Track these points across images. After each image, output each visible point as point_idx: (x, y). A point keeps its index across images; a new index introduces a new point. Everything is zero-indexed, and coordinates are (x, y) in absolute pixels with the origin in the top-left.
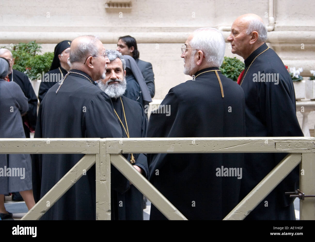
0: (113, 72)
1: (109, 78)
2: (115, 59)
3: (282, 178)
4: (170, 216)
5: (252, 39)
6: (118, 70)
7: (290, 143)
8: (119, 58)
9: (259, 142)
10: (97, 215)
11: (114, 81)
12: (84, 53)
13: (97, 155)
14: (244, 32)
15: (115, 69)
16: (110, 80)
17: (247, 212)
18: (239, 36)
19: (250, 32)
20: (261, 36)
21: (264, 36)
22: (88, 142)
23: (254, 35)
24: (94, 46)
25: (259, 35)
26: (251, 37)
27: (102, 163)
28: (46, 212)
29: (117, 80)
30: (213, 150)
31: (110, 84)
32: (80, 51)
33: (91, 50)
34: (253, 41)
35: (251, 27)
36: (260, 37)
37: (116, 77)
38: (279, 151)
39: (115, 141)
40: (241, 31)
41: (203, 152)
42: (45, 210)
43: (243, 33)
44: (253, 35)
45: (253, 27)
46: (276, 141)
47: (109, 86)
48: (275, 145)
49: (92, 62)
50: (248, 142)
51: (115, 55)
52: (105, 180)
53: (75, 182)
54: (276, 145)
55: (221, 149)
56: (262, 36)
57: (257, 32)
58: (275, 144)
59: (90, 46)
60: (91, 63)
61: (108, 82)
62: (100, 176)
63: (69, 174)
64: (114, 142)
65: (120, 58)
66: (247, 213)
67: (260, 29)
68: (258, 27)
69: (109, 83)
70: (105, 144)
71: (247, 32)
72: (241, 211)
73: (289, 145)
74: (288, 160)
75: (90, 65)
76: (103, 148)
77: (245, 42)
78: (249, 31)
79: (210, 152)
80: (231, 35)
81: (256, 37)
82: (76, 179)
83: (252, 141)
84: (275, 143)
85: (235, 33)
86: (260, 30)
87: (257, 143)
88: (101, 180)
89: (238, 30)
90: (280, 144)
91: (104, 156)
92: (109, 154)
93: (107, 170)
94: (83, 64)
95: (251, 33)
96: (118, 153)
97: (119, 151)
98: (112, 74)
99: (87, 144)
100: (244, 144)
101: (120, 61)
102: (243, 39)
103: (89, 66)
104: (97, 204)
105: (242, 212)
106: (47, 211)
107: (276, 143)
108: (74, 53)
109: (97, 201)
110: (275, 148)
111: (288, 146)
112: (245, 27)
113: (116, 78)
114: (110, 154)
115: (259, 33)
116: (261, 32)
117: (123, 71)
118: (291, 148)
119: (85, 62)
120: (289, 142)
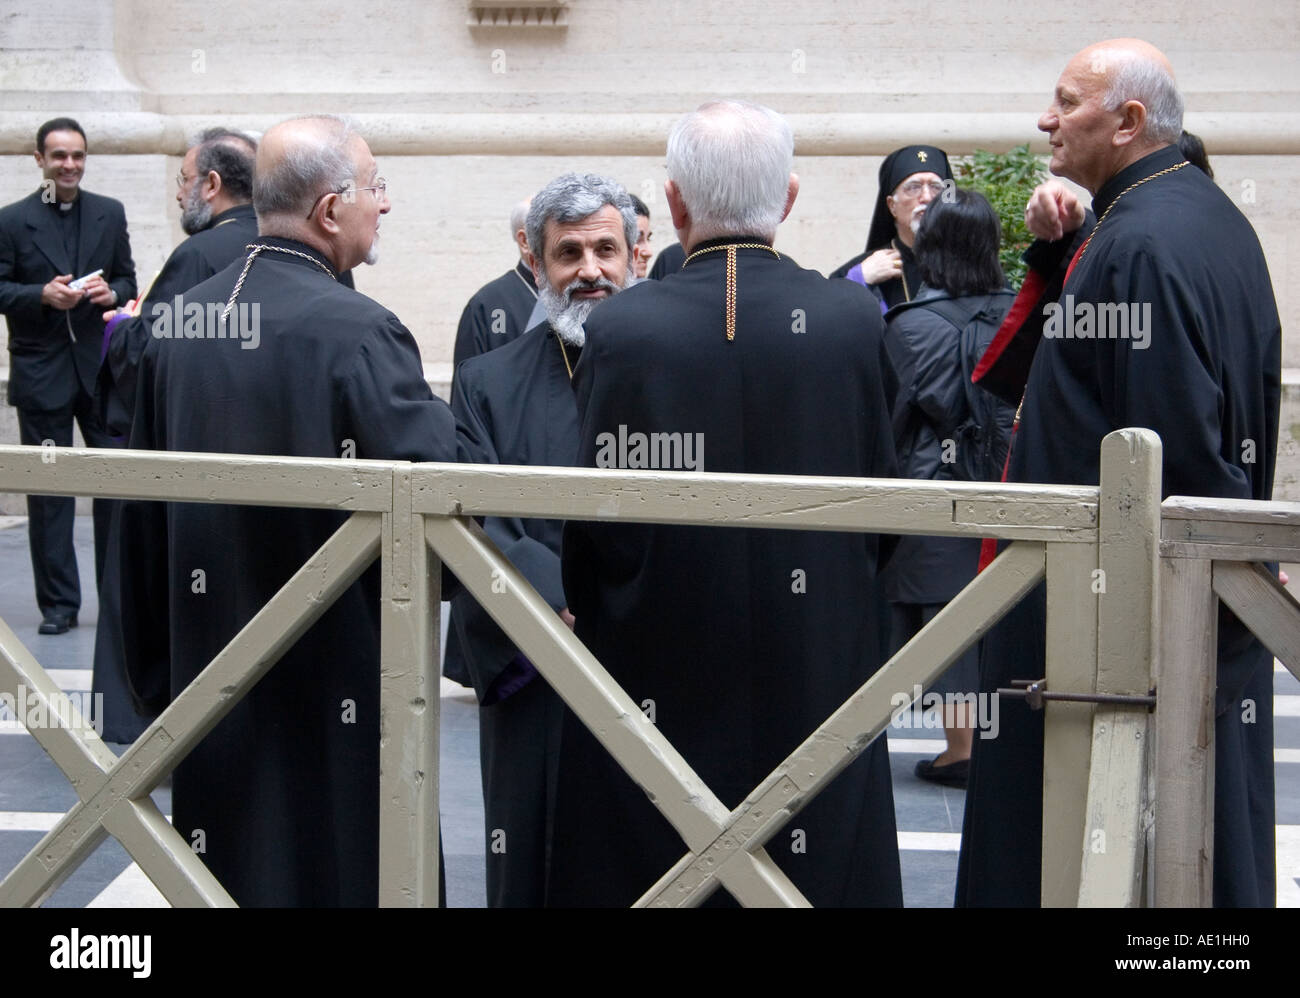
0: (589, 254)
1: (576, 274)
2: (595, 212)
3: (978, 628)
4: (603, 733)
5: (1121, 128)
6: (608, 249)
7: (1005, 505)
8: (612, 204)
9: (897, 497)
10: (382, 713)
11: (592, 287)
12: (308, 183)
13: (384, 515)
14: (1096, 102)
15: (596, 243)
16: (576, 284)
17: (859, 737)
18: (1077, 113)
19: (1117, 103)
20: (1156, 121)
21: (1166, 122)
22: (358, 472)
23: (1130, 116)
24: (342, 157)
25: (1148, 117)
26: (1120, 121)
27: (397, 544)
28: (236, 690)
29: (602, 284)
30: (746, 516)
31: (580, 299)
32: (294, 174)
33: (333, 171)
34: (1124, 135)
35: (1122, 85)
36: (1152, 122)
37: (598, 273)
38: (965, 531)
39: (440, 471)
40: (1086, 95)
41: (711, 523)
42: (234, 684)
43: (1094, 105)
44: (1128, 114)
45: (1128, 87)
46: (956, 497)
47: (573, 304)
48: (952, 507)
49: (336, 210)
50: (862, 494)
51: (597, 197)
52: (408, 600)
53: (322, 601)
54: (957, 508)
55: (769, 513)
56: (1159, 121)
57: (1141, 105)
58: (954, 506)
59: (328, 158)
60: (330, 215)
61: (570, 290)
62: (393, 585)
63: (303, 573)
64: (435, 475)
65: (615, 206)
66: (856, 742)
67: (1154, 93)
68: (1149, 87)
69: (574, 294)
70: (406, 482)
71: (1106, 100)
72: (836, 733)
73: (1002, 512)
74: (999, 566)
75: (329, 223)
76: (403, 495)
77: (1099, 136)
78: (1113, 98)
79: (737, 522)
80: (1054, 109)
81: (1136, 121)
82: (324, 591)
83: (875, 491)
84: (954, 504)
85: (1066, 101)
86: (1156, 97)
87: (892, 499)
88: (395, 600)
89: (1078, 94)
90: (971, 507)
91: (405, 520)
92: (422, 514)
93: (414, 566)
94: (304, 220)
95: (1120, 107)
96: (447, 513)
97: (450, 508)
98: (586, 262)
99: (355, 478)
100: (847, 500)
101: (617, 214)
102: (1093, 124)
103: (326, 226)
104: (382, 675)
105: (836, 736)
106: (239, 687)
107: (957, 504)
108: (274, 180)
109: (383, 667)
110: (954, 520)
111: (1000, 516)
112: (1103, 83)
113: (598, 278)
114: (425, 516)
115: (1150, 109)
116: (1158, 107)
117: (624, 249)
118: (1007, 522)
119: (309, 213)
120: (1002, 501)
